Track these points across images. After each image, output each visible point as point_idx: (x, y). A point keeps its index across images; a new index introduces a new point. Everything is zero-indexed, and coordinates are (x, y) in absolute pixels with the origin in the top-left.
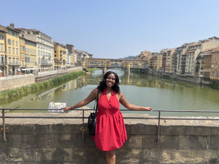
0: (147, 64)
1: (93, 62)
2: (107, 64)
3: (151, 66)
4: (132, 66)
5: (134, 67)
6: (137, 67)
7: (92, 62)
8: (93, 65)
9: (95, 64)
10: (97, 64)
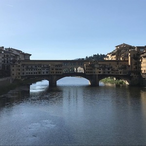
1: (32, 67)
4: (101, 70)
7: (30, 67)
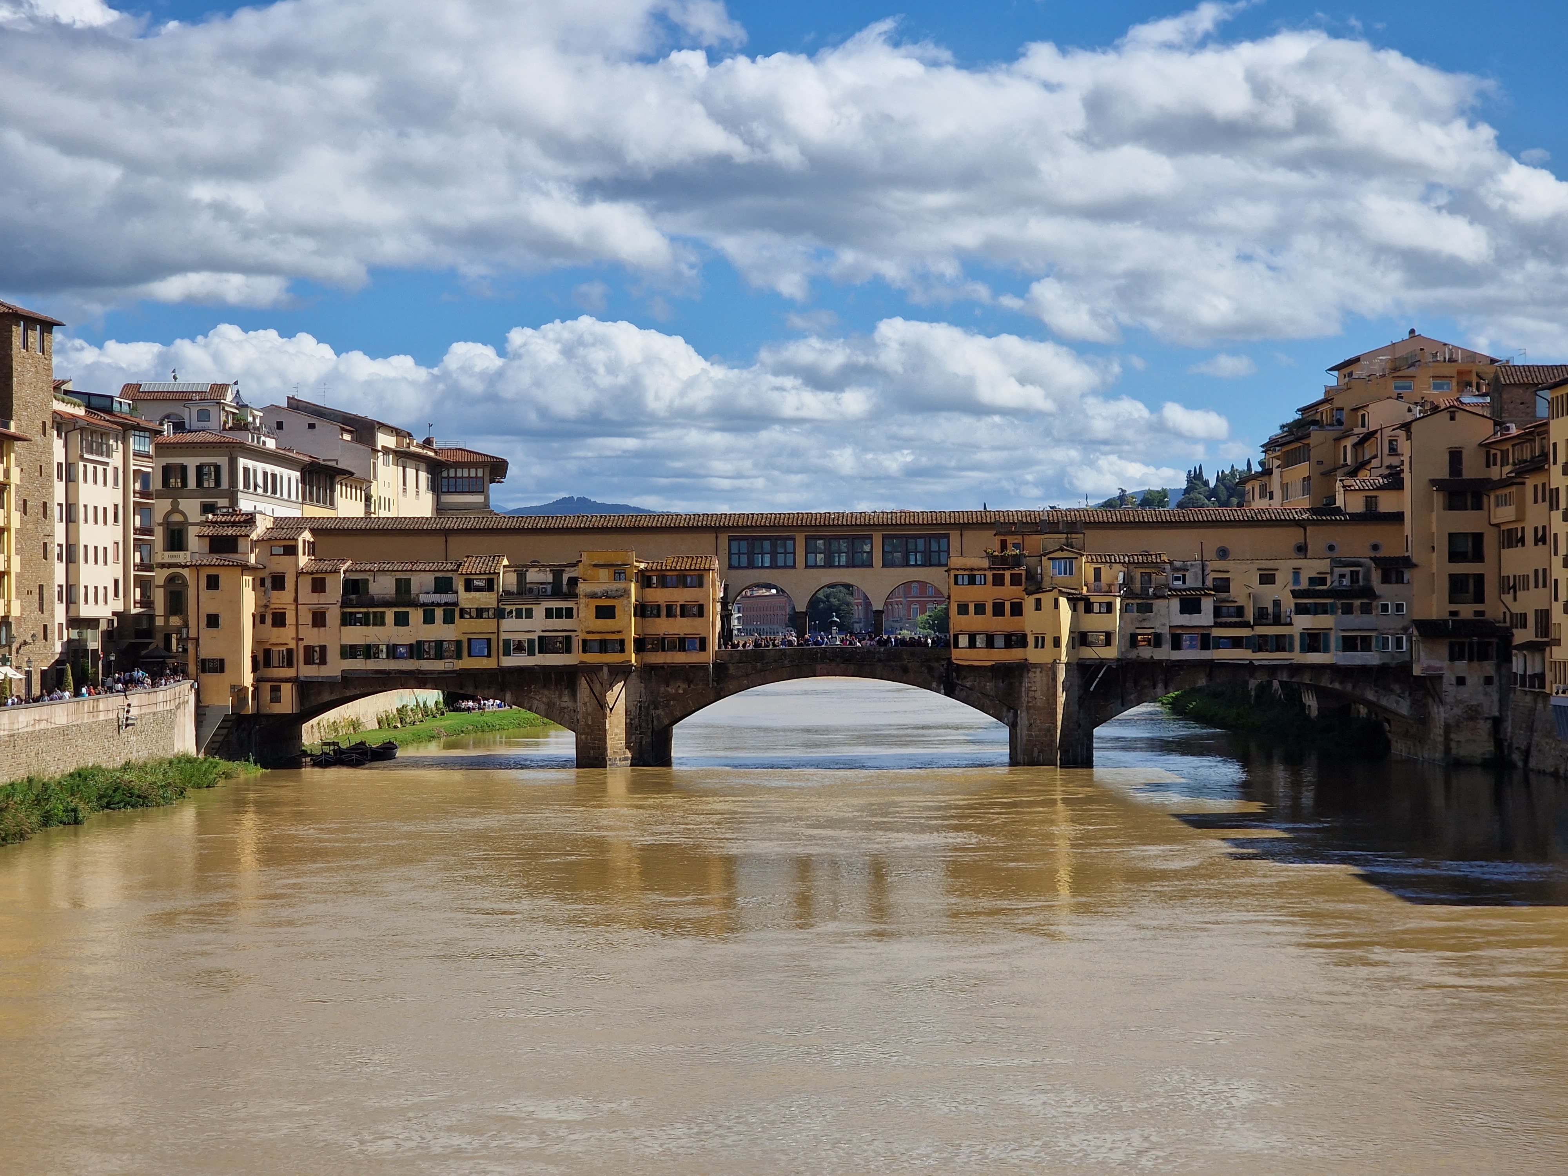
0: (1387, 592)
2: (643, 610)
3: (1467, 611)
4: (1116, 622)
5: (1165, 653)
6: (1206, 642)
7: (382, 586)
8: (393, 651)
9: (440, 631)
10: (480, 613)
